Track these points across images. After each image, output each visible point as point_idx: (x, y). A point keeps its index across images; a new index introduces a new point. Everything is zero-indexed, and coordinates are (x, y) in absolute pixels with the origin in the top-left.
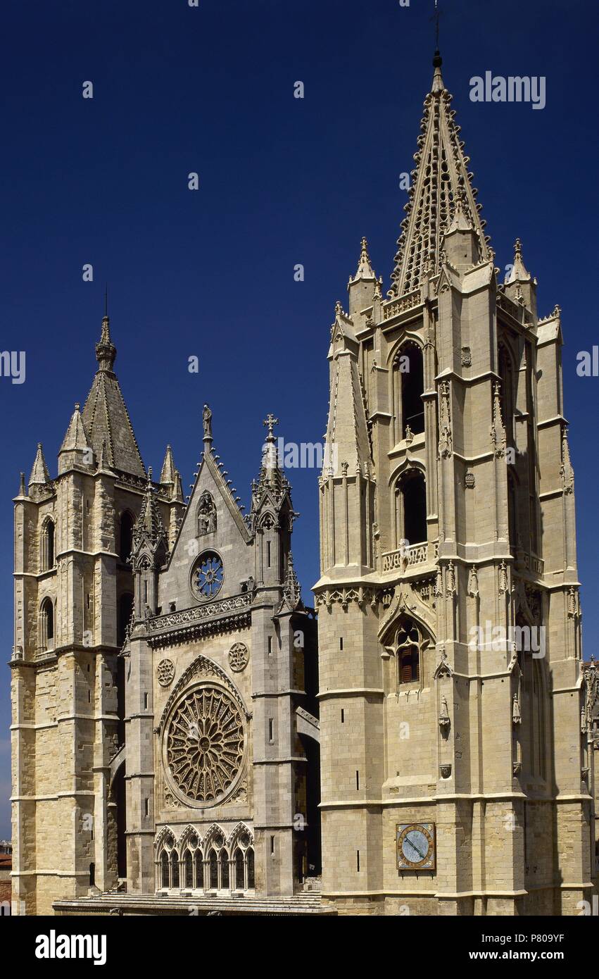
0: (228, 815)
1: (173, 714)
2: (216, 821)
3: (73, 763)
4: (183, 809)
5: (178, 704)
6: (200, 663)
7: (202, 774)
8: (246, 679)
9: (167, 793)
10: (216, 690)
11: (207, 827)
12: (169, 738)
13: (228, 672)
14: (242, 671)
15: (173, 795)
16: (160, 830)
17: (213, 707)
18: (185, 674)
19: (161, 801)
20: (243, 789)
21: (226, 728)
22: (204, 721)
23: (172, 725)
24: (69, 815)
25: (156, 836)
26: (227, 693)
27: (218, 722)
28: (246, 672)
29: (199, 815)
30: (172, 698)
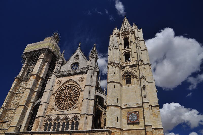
0: (72, 113)
1: (59, 91)
2: (67, 114)
3: (27, 98)
4: (57, 112)
5: (61, 89)
6: (70, 80)
7: (65, 104)
8: (83, 83)
9: (52, 108)
10: (73, 86)
11: (64, 116)
12: (56, 96)
13: (78, 82)
14: (82, 82)
15: (54, 109)
16: (47, 117)
17: (71, 89)
18: (65, 83)
19: (50, 110)
20: (77, 107)
21: (74, 94)
22: (68, 92)
23: (58, 93)
24: (20, 110)
25: (46, 118)
26: (76, 86)
27: (72, 92)
28: (83, 82)
29: (62, 113)
30: (60, 87)
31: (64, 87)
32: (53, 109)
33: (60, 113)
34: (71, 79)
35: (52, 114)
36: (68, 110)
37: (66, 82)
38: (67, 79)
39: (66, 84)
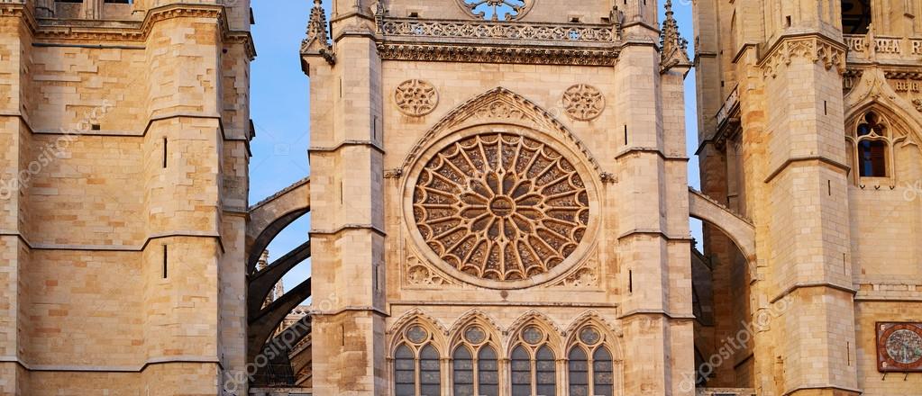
13: (564, 118)
28: (598, 123)
29: (496, 297)
30: (431, 133)
31: (458, 137)
32: (423, 268)
33: (481, 295)
34: (505, 85)
35: (424, 297)
36: (530, 282)
37: (470, 107)
38: (468, 84)
39: (471, 121)
